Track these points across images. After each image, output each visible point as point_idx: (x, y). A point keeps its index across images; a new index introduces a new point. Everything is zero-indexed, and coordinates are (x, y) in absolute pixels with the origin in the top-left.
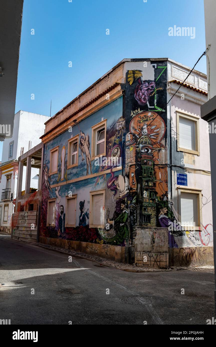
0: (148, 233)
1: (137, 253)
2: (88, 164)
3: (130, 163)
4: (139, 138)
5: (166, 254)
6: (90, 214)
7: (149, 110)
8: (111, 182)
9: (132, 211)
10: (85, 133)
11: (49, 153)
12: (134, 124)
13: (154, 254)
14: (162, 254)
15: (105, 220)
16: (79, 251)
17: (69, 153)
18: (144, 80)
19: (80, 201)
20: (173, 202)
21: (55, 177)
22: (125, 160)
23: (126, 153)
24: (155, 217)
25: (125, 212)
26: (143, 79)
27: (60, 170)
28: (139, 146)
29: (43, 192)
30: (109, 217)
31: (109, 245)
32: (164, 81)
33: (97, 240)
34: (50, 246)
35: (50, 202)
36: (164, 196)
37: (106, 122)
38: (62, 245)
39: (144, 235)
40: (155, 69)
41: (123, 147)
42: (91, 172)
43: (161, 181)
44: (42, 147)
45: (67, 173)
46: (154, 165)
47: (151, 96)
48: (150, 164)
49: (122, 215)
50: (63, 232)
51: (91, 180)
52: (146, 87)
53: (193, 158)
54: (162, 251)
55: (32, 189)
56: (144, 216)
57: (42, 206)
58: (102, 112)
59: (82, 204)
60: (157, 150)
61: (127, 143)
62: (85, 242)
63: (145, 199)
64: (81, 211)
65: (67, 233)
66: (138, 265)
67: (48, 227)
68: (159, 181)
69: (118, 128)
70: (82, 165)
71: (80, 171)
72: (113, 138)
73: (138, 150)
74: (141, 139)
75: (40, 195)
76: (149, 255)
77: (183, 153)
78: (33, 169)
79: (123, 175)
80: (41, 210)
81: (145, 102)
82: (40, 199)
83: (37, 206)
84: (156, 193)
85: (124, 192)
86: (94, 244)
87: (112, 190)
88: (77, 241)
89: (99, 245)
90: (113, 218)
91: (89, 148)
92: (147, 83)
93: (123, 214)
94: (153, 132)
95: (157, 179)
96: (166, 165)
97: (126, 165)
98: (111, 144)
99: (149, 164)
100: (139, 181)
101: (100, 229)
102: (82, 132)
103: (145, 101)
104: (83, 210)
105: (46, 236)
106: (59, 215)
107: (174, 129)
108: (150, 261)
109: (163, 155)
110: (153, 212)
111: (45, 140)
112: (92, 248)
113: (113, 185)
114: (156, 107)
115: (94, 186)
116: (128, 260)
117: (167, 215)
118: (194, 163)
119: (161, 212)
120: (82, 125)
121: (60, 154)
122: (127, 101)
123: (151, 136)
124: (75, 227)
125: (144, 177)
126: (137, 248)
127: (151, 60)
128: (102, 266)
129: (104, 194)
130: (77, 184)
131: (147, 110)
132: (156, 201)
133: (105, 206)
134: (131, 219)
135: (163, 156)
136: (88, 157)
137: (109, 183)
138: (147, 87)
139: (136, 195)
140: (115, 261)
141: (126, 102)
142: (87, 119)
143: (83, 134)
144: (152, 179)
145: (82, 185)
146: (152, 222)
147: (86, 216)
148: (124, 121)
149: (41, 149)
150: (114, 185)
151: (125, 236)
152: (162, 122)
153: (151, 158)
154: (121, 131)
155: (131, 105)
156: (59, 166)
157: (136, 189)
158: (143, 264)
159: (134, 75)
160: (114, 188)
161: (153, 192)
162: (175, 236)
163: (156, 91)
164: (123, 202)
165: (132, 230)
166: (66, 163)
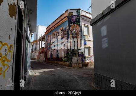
0: (76, 58)
4: (73, 32)
5: (81, 64)
9: (71, 52)
10: (57, 31)
11: (47, 37)
12: (71, 28)
17: (53, 37)
26: (73, 15)
30: (65, 54)
31: (65, 62)
32: (79, 15)
34: (49, 63)
35: (48, 51)
37: (63, 27)
38: (52, 63)
40: (77, 12)
41: (68, 34)
44: (45, 35)
47: (76, 20)
49: (69, 54)
50: (52, 59)
53: (88, 37)
55: (43, 47)
59: (57, 51)
60: (78, 35)
62: (58, 62)
66: (73, 67)
69: (67, 29)
72: (65, 32)
73: (72, 35)
77: (85, 36)
78: (43, 42)
80: (46, 53)
82: (45, 50)
86: (61, 62)
94: (77, 30)
101: (62, 58)
105: (47, 60)
107: (82, 29)
108: (77, 66)
116: (70, 66)
117: (81, 53)
120: (56, 29)
124: (55, 57)
126: (73, 63)
128: (63, 68)
131: (75, 24)
138: (75, 17)
140: (67, 66)
142: (58, 27)
146: (77, 55)
147: (58, 54)
148: (68, 27)
152: (79, 27)
155: (70, 22)
159: (71, 14)
162: (83, 59)
165: (71, 58)
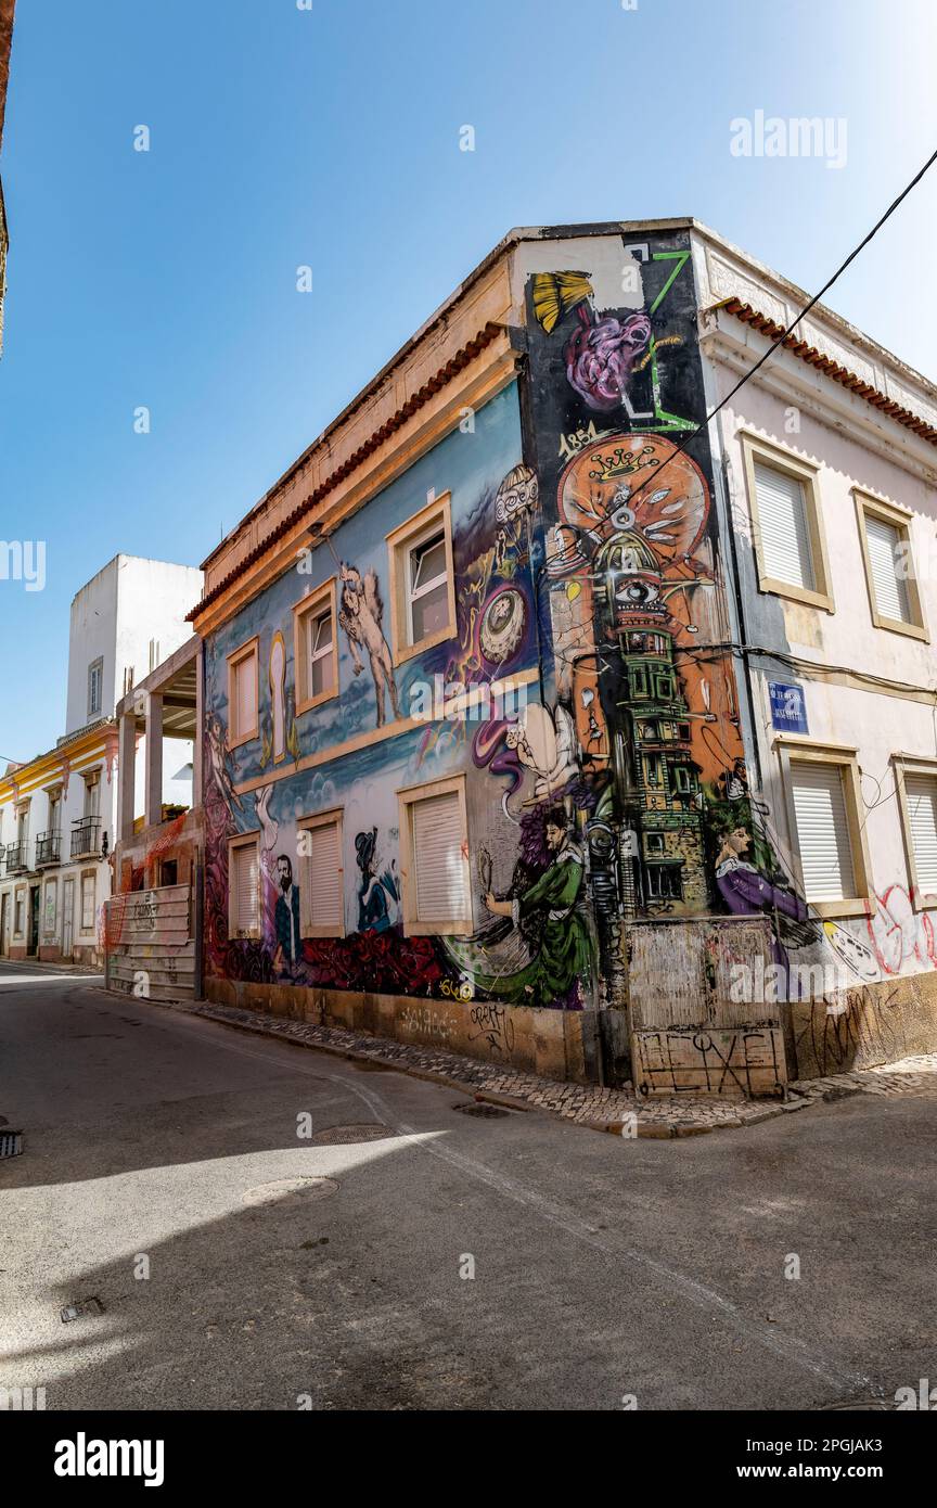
0: (682, 943)
1: (642, 1039)
2: (381, 680)
3: (574, 647)
4: (604, 543)
5: (771, 1032)
6: (403, 880)
7: (633, 429)
8: (488, 739)
9: (597, 853)
10: (358, 568)
11: (223, 667)
12: (575, 486)
13: (717, 1038)
14: (754, 1033)
15: (476, 900)
16: (369, 1033)
17: (300, 655)
18: (601, 310)
19: (357, 834)
20: (766, 802)
21: (252, 752)
22: (551, 639)
23: (552, 609)
24: (701, 871)
25: (570, 858)
26: (598, 305)
27: (267, 726)
28: (604, 576)
29: (210, 815)
30: (492, 885)
31: (500, 1007)
32: (686, 311)
33: (443, 986)
34: (247, 1012)
35: (237, 849)
36: (731, 780)
37: (448, 502)
38: (293, 1009)
39: (665, 957)
40: (644, 264)
41: (533, 586)
42: (396, 713)
43: (711, 717)
44: (197, 650)
45: (296, 731)
46: (675, 650)
47: (634, 370)
48: (657, 648)
49: (557, 874)
50: (293, 956)
51: (397, 743)
52: (613, 335)
53: (813, 620)
54: (750, 1019)
55: (167, 808)
56: (654, 869)
57: (209, 866)
58: (428, 470)
59: (366, 846)
60: (681, 589)
61: (552, 569)
62: (392, 997)
63: (649, 799)
64: (362, 870)
65: (312, 961)
66: (651, 1090)
67: (234, 940)
68: (703, 717)
69: (504, 516)
70: (356, 692)
71: (350, 714)
72: (485, 562)
73: (600, 595)
74: (610, 548)
75: (198, 826)
76: (698, 1043)
77: (781, 602)
78: (168, 743)
79: (544, 704)
80: (205, 881)
81: (615, 398)
82: (198, 839)
83: (189, 867)
84: (695, 769)
85: (555, 773)
86: (429, 1003)
87: (496, 772)
88: (356, 990)
89: (451, 1004)
90: (513, 888)
91: (378, 621)
92: (615, 322)
93: (560, 870)
94: (659, 517)
95: (694, 709)
96: (727, 646)
97: (556, 659)
98: (475, 584)
99: (653, 649)
100: (618, 720)
101: (452, 938)
102: (348, 564)
103: (614, 392)
104: (372, 868)
105: (227, 975)
106: (275, 893)
107: (739, 501)
108: (706, 1069)
109: (709, 606)
110: (689, 853)
111: (207, 623)
112: (421, 1020)
113: (501, 749)
114: (662, 415)
115: (412, 768)
116: (600, 1071)
117: (752, 861)
118: (821, 643)
119: (726, 848)
120: (345, 538)
121: (265, 666)
122: (540, 396)
123: (652, 532)
124: (343, 937)
125: (637, 706)
126: (639, 1016)
127: (625, 228)
128: (487, 1110)
129: (462, 795)
130: (341, 768)
131: (626, 429)
132: (695, 801)
133: (468, 841)
134: (596, 888)
135: (711, 612)
136: (379, 655)
137: (481, 744)
138: (616, 337)
139: (611, 783)
140: (537, 1075)
141: (536, 400)
142: (365, 509)
143: (352, 573)
144: (670, 709)
145: (362, 768)
146: (688, 893)
147: (385, 890)
148: (534, 480)
149: (193, 661)
150: (507, 749)
151: (576, 964)
152: (691, 474)
153: (661, 623)
154: (519, 523)
155: (557, 412)
156: (265, 708)
157: (607, 756)
158: (675, 1086)
159: (559, 291)
160: (507, 763)
161: (682, 764)
162: (788, 948)
163: (653, 350)
164: (558, 817)
165: (605, 937)
166: (289, 693)
